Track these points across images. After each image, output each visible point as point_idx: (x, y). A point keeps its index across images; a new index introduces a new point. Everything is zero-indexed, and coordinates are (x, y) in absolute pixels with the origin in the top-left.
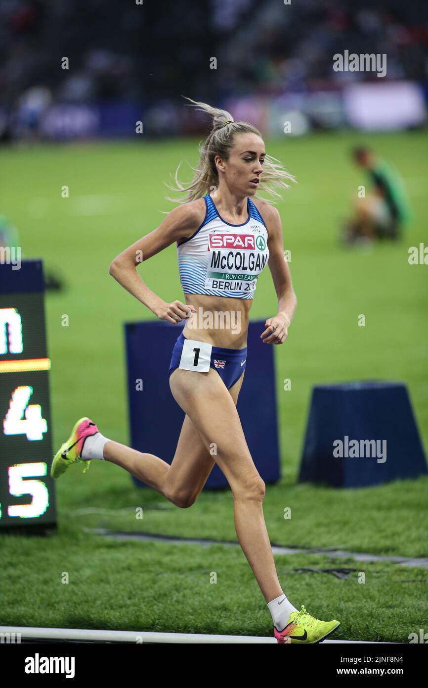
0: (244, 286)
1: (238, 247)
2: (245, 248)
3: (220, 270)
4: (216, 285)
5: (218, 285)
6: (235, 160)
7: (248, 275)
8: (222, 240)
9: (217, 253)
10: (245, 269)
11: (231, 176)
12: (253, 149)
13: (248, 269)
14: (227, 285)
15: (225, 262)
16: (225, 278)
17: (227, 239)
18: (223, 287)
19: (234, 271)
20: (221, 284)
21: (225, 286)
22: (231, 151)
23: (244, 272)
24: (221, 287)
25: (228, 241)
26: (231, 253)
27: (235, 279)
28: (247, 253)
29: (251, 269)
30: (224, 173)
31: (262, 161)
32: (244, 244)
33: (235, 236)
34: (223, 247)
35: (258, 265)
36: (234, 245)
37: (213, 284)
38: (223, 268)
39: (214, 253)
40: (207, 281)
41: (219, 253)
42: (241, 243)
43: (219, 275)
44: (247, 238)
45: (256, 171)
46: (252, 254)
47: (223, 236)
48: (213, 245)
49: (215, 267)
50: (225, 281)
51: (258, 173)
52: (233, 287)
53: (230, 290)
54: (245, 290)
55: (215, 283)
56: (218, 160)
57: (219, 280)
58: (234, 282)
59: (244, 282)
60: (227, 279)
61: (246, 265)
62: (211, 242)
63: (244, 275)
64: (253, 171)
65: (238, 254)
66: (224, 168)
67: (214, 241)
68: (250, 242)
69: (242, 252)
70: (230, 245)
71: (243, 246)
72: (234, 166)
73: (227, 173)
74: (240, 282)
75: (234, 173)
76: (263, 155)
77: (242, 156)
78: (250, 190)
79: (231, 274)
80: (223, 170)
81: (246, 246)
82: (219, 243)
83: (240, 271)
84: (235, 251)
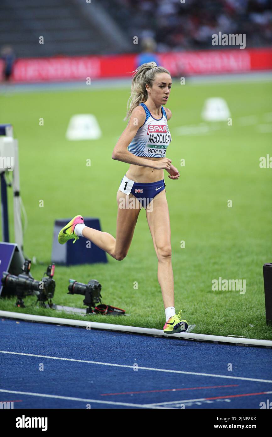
0: (163, 152)
1: (161, 132)
2: (163, 132)
3: (153, 144)
4: (150, 151)
5: (151, 151)
6: (155, 87)
7: (165, 146)
8: (154, 128)
9: (152, 135)
10: (164, 143)
11: (154, 95)
12: (164, 82)
13: (165, 143)
14: (155, 151)
15: (155, 140)
16: (154, 148)
17: (156, 128)
18: (153, 152)
19: (159, 144)
20: (152, 150)
21: (154, 152)
22: (153, 82)
23: (164, 144)
24: (152, 152)
25: (157, 129)
26: (158, 135)
27: (159, 148)
28: (164, 134)
29: (166, 143)
30: (150, 93)
31: (169, 87)
32: (163, 130)
33: (159, 126)
34: (154, 132)
35: (168, 141)
36: (159, 131)
37: (149, 150)
38: (154, 142)
39: (151, 135)
40: (145, 149)
41: (153, 135)
42: (162, 130)
43: (152, 146)
44: (164, 127)
45: (166, 92)
46: (166, 135)
47: (154, 126)
48: (150, 131)
49: (150, 142)
50: (154, 149)
51: (167, 94)
52: (158, 152)
53: (156, 154)
54: (164, 153)
55: (150, 150)
56: (147, 87)
57: (151, 148)
58: (159, 150)
59: (163, 150)
60: (156, 148)
61: (164, 141)
62: (149, 130)
63: (163, 146)
64: (164, 93)
65: (161, 135)
66: (150, 91)
67: (150, 129)
68: (165, 129)
69: (162, 134)
70: (157, 131)
71: (163, 131)
72: (155, 90)
73: (151, 93)
74: (161, 149)
75: (155, 94)
76: (170, 84)
77: (159, 85)
78: (163, 102)
79: (158, 146)
80: (150, 92)
81: (164, 131)
82: (153, 130)
83: (162, 144)
84: (159, 134)
